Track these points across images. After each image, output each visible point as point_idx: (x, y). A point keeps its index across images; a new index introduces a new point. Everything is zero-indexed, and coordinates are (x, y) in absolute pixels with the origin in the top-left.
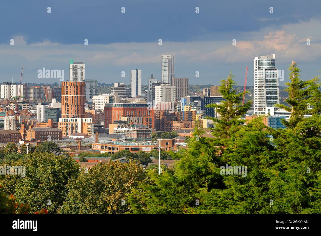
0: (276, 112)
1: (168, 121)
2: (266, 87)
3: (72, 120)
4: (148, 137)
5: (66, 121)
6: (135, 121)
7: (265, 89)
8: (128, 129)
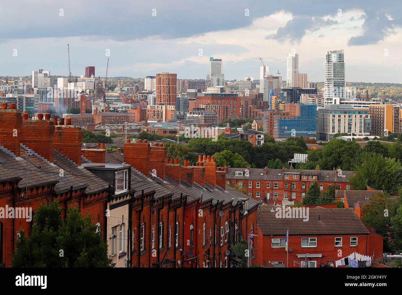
0: (341, 102)
1: (255, 110)
2: (333, 79)
3: (158, 107)
4: (214, 123)
5: (153, 108)
6: (212, 108)
7: (333, 81)
8: (197, 115)
